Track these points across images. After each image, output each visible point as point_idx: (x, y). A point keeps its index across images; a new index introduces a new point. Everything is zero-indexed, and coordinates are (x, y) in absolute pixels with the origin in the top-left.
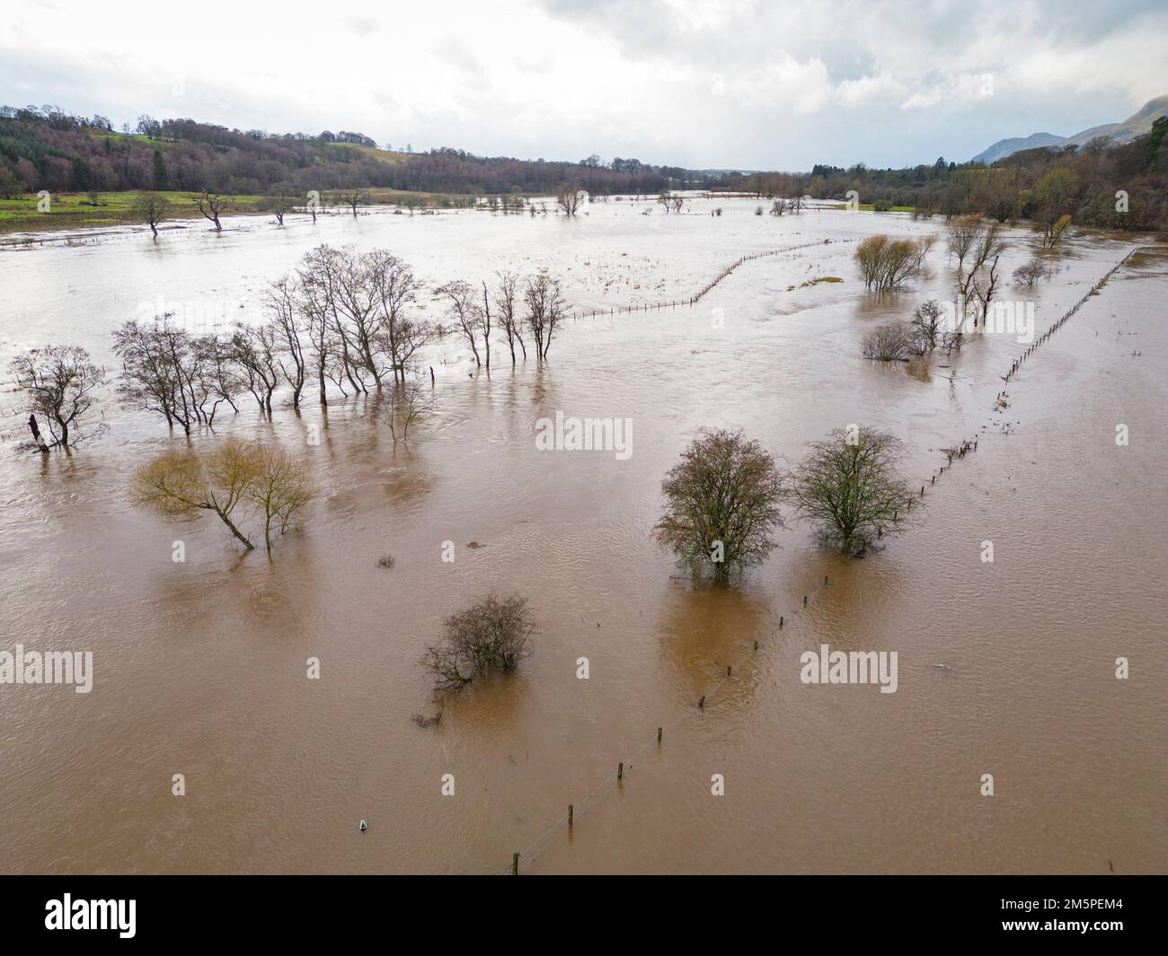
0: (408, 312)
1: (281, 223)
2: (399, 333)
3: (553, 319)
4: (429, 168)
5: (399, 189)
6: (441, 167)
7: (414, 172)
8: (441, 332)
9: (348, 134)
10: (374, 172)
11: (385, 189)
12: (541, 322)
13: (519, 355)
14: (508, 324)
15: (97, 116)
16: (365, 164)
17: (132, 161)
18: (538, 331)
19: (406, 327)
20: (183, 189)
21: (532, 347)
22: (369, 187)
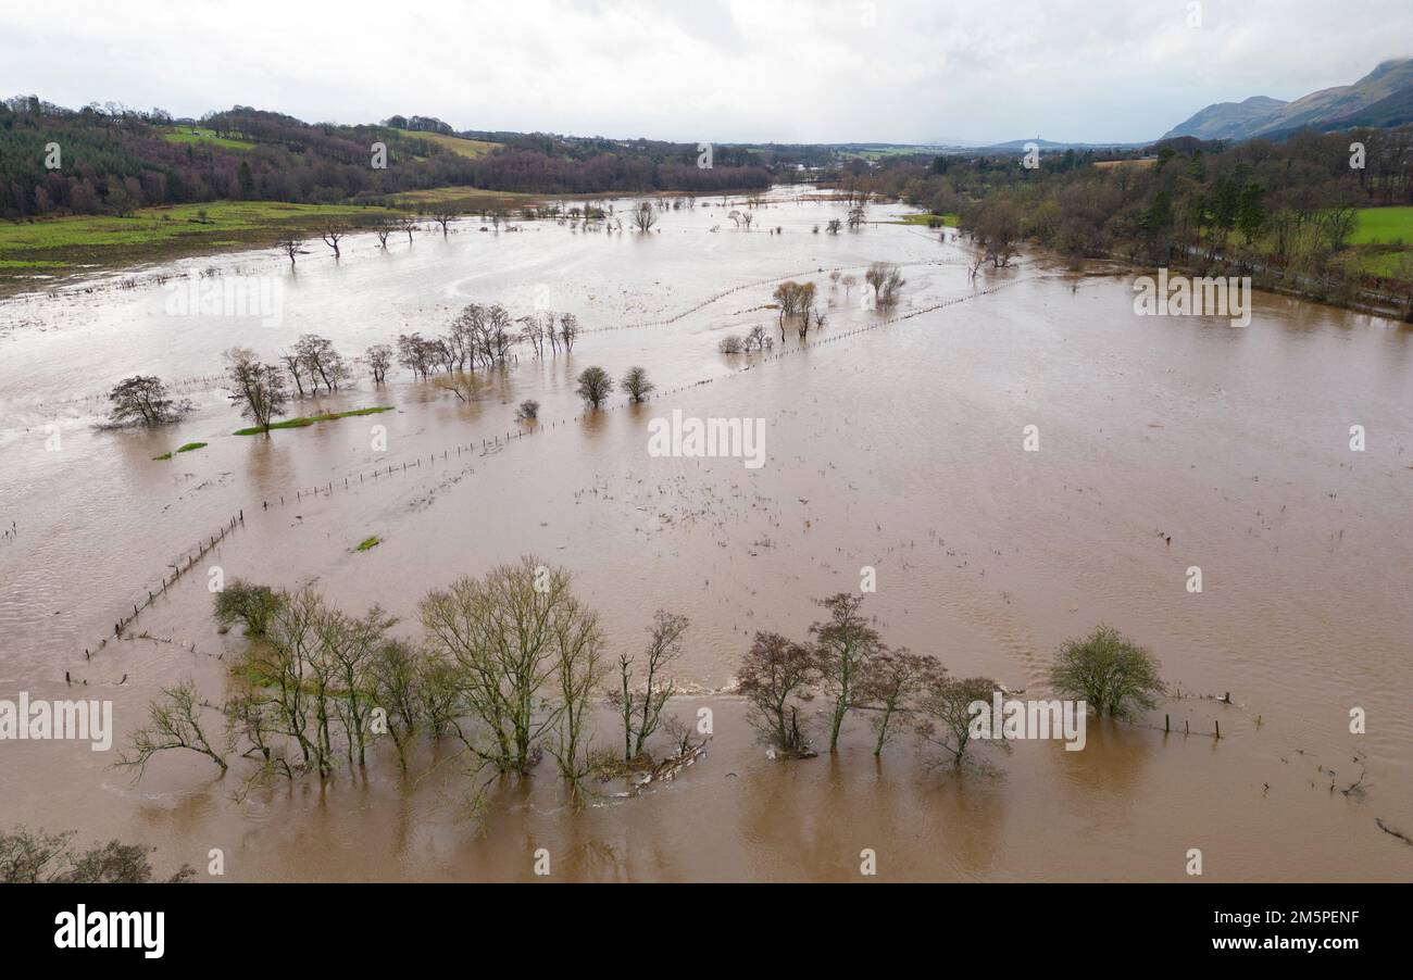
0: (506, 330)
1: (385, 246)
2: (502, 340)
3: (573, 334)
4: (513, 166)
5: (480, 188)
6: (525, 165)
7: (497, 170)
8: (520, 339)
9: (421, 119)
10: (453, 168)
11: (467, 188)
12: (567, 335)
13: (557, 350)
14: (552, 335)
15: (156, 109)
16: (444, 160)
17: (218, 171)
18: (567, 339)
19: (505, 337)
20: (269, 198)
21: (563, 345)
22: (447, 187)
